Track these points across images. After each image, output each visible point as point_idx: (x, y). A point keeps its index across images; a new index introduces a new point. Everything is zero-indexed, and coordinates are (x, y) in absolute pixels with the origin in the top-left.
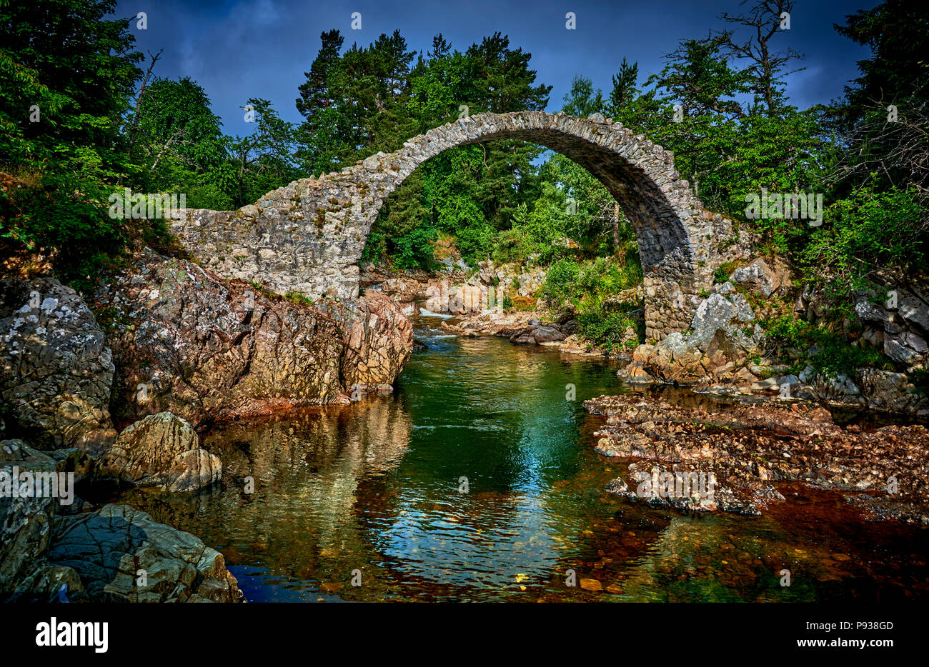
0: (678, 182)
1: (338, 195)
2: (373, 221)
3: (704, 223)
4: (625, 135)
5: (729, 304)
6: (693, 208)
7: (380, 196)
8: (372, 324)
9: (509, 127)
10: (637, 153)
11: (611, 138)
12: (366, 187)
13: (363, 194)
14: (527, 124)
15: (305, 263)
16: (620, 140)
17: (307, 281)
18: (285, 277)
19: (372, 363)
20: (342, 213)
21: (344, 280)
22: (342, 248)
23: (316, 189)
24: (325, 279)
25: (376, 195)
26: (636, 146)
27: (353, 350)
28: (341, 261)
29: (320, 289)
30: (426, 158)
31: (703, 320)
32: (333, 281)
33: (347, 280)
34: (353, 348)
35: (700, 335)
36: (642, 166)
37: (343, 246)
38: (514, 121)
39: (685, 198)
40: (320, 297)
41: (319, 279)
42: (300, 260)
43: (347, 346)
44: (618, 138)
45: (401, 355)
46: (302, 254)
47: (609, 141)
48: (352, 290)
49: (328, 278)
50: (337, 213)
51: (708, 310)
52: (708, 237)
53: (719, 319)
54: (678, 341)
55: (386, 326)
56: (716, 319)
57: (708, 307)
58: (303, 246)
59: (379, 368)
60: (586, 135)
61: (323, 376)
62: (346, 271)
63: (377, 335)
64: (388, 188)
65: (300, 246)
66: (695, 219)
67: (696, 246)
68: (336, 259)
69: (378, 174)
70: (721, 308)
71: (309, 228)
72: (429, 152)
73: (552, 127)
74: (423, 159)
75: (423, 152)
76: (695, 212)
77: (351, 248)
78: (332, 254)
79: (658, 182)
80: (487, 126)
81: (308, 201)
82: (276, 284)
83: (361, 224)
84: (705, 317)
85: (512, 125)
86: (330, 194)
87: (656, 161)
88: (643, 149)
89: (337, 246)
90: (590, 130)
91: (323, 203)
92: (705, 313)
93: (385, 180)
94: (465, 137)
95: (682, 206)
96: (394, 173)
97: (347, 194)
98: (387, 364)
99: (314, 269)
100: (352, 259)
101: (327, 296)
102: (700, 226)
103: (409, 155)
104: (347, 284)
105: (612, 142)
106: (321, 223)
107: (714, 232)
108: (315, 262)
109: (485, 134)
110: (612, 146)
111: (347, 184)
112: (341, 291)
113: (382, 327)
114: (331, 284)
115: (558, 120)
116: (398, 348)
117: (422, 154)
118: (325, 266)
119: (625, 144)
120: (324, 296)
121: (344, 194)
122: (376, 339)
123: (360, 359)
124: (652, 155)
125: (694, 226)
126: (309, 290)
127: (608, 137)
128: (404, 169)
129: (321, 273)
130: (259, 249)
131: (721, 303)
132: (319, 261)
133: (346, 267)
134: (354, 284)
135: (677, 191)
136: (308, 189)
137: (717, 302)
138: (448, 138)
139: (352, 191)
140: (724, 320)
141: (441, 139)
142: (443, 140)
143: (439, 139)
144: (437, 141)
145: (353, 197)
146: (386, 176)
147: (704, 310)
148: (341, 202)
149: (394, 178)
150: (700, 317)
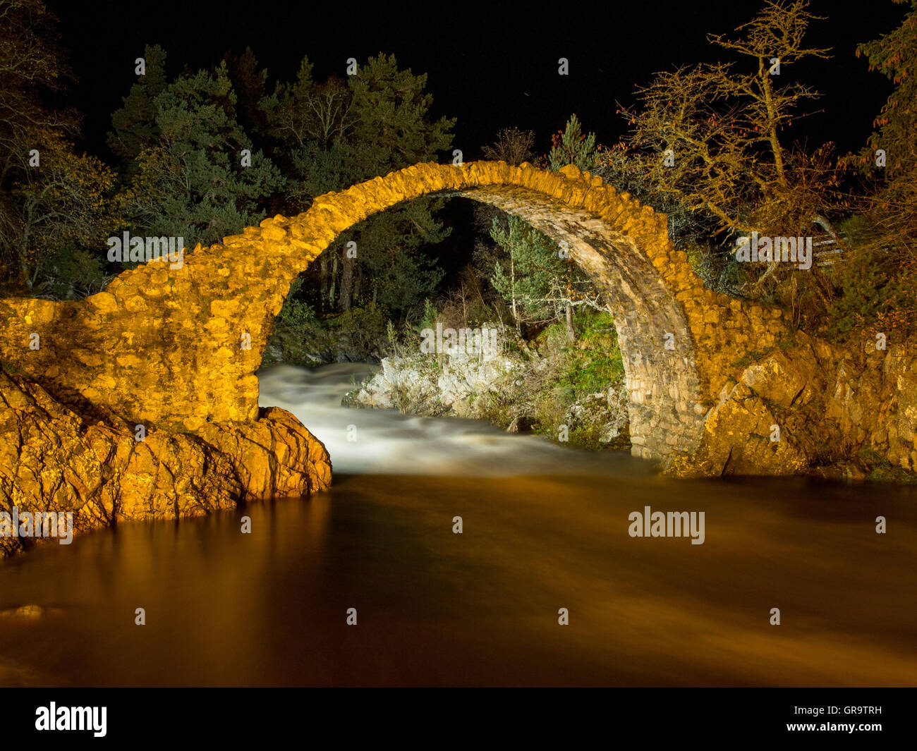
0: (673, 254)
1: (229, 276)
2: (276, 313)
3: (707, 307)
4: (606, 193)
5: (745, 412)
6: (693, 288)
7: (287, 277)
8: (280, 457)
10: (622, 216)
11: (590, 196)
12: (267, 265)
13: (265, 274)
15: (184, 373)
16: (601, 200)
17: (187, 398)
18: (156, 395)
20: (235, 302)
21: (238, 394)
22: (235, 350)
24: (212, 395)
25: (281, 276)
26: (621, 208)
28: (234, 369)
29: (204, 409)
30: (349, 225)
31: (714, 435)
32: (224, 397)
33: (242, 395)
34: (254, 492)
35: (711, 454)
37: (236, 347)
38: (464, 174)
39: (683, 275)
40: (204, 421)
41: (203, 395)
43: (245, 490)
44: (598, 196)
47: (587, 200)
50: (228, 302)
51: (720, 421)
52: (713, 325)
53: (735, 432)
55: (297, 459)
56: (731, 433)
57: (719, 417)
60: (559, 193)
62: (240, 382)
63: (285, 472)
64: (298, 266)
66: (696, 301)
68: (227, 366)
69: (283, 247)
70: (736, 417)
72: (352, 216)
74: (345, 225)
75: (346, 216)
76: (696, 292)
77: (248, 350)
78: (222, 360)
79: (648, 254)
80: (430, 181)
82: (141, 405)
83: (261, 316)
84: (716, 430)
85: (463, 179)
86: (218, 275)
87: (646, 227)
88: (629, 211)
89: (228, 348)
90: (563, 186)
91: (208, 288)
92: (716, 425)
93: (294, 255)
94: (401, 196)
95: (679, 285)
96: (306, 246)
97: (241, 275)
99: (196, 381)
100: (249, 367)
102: (702, 311)
103: (326, 221)
104: (242, 401)
105: (591, 202)
106: (204, 316)
107: (719, 317)
109: (427, 191)
110: (592, 207)
112: (234, 412)
113: (293, 461)
114: (220, 401)
115: (522, 173)
117: (344, 220)
119: (607, 204)
120: (210, 418)
121: (237, 276)
122: (284, 479)
124: (641, 219)
126: (189, 412)
127: (585, 196)
128: (320, 239)
130: (118, 355)
131: (736, 411)
132: (203, 370)
133: (240, 377)
134: (253, 401)
135: (672, 266)
137: (730, 410)
138: (379, 197)
139: (249, 271)
140: (741, 433)
141: (369, 199)
142: (373, 200)
143: (366, 198)
144: (365, 201)
145: (249, 279)
146: (295, 248)
147: (715, 421)
148: (233, 286)
149: (305, 252)
150: (710, 431)
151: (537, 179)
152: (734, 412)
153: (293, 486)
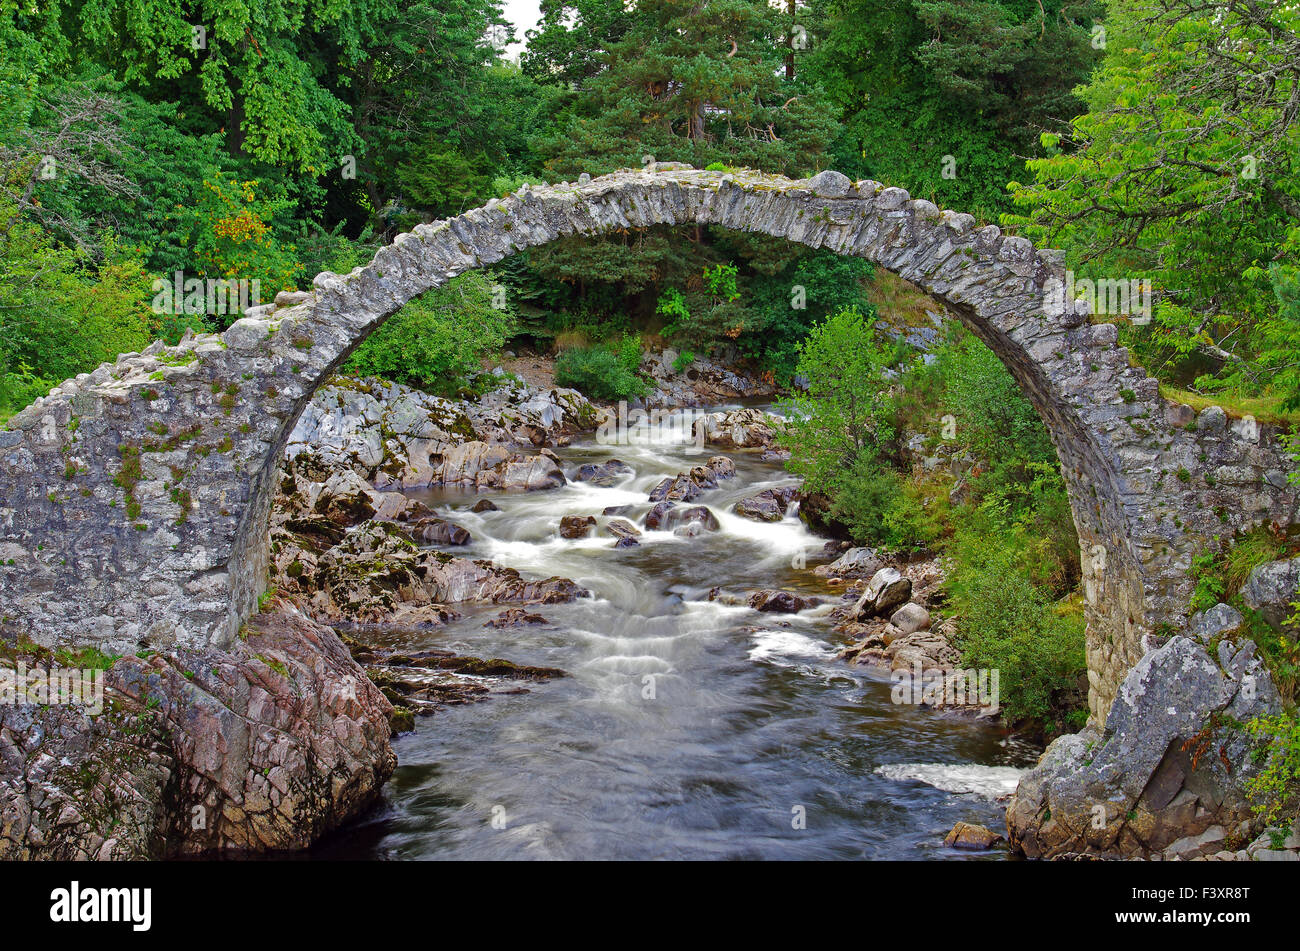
0: (1082, 332)
1: (169, 413)
2: (254, 469)
3: (1167, 439)
4: (911, 222)
5: (1210, 669)
6: (1130, 400)
7: (269, 410)
8: (255, 711)
9: (581, 228)
10: (948, 265)
11: (871, 231)
12: (233, 391)
13: (229, 406)
14: (631, 214)
15: (97, 571)
16: (895, 237)
17: (104, 611)
18: (51, 605)
19: (254, 802)
20: (181, 455)
21: (189, 605)
22: (182, 534)
23: (116, 401)
24: (145, 606)
25: (260, 409)
26: (946, 248)
27: (202, 776)
28: (181, 563)
29: (133, 628)
30: (374, 317)
31: (1135, 711)
32: (165, 610)
33: (193, 607)
34: (202, 771)
35: (1124, 750)
36: (967, 299)
37: (183, 527)
38: (594, 211)
39: (1105, 373)
40: (135, 647)
41: (129, 607)
42: (87, 565)
43: (182, 769)
44: (890, 230)
45: (336, 780)
46: (90, 552)
47: (866, 241)
48: (211, 629)
49: (153, 604)
50: (168, 455)
51: (1152, 683)
52: (1183, 477)
53: (1180, 710)
54: (1070, 762)
55: (296, 712)
56: (1172, 711)
57: (1152, 674)
58: (90, 534)
59: (271, 813)
60: (797, 233)
61: (100, 846)
62: (194, 585)
63: (266, 736)
64: (287, 391)
65: (84, 532)
66: (1139, 429)
67: (1145, 499)
68: (170, 560)
69: (260, 360)
70: (1188, 679)
71: (102, 492)
72: (379, 301)
73: (701, 217)
74: (367, 318)
75: (367, 302)
76: (1137, 408)
77: (204, 533)
78: (160, 549)
79: (1018, 336)
80: (525, 230)
81: (100, 430)
82: (30, 620)
83: (224, 477)
84: (1141, 701)
85: (590, 221)
86: (151, 411)
87: (1010, 283)
88: (969, 253)
89: (171, 530)
90: (807, 217)
91: (132, 432)
92: (1142, 691)
93: (279, 372)
94: (470, 260)
95: (1097, 396)
96: (300, 356)
97: (189, 410)
98: (288, 807)
99: (117, 585)
101: (152, 646)
102: (1155, 446)
103: (334, 312)
104: (198, 617)
105: (875, 241)
106: (129, 478)
107: (1202, 458)
108: (120, 569)
109: (520, 247)
110: (877, 252)
111: (188, 387)
112: (183, 634)
113: (284, 716)
114: (159, 617)
115: (715, 200)
116: (326, 764)
117: (366, 308)
118: (145, 577)
119: (914, 243)
120: (144, 643)
121: (182, 411)
122: (263, 747)
123: (224, 797)
124: (998, 267)
125: (1138, 445)
126: (110, 632)
127: (860, 233)
128: (323, 344)
129: (134, 594)
131: (1188, 664)
132: (130, 566)
133: (193, 578)
134: (215, 616)
135: (1078, 357)
136: (101, 403)
137: (1179, 662)
138: (426, 265)
139: (202, 402)
140: (1193, 714)
141: (408, 270)
142: (415, 271)
143: (403, 267)
144: (400, 274)
145: (203, 415)
146: (281, 362)
147: (1142, 682)
148: (176, 428)
149: (298, 367)
150: (1129, 701)
151: (748, 208)
152: (1185, 668)
153: (277, 760)
